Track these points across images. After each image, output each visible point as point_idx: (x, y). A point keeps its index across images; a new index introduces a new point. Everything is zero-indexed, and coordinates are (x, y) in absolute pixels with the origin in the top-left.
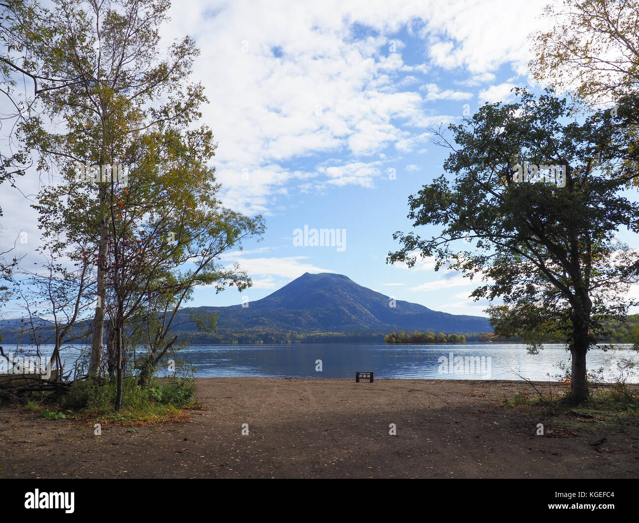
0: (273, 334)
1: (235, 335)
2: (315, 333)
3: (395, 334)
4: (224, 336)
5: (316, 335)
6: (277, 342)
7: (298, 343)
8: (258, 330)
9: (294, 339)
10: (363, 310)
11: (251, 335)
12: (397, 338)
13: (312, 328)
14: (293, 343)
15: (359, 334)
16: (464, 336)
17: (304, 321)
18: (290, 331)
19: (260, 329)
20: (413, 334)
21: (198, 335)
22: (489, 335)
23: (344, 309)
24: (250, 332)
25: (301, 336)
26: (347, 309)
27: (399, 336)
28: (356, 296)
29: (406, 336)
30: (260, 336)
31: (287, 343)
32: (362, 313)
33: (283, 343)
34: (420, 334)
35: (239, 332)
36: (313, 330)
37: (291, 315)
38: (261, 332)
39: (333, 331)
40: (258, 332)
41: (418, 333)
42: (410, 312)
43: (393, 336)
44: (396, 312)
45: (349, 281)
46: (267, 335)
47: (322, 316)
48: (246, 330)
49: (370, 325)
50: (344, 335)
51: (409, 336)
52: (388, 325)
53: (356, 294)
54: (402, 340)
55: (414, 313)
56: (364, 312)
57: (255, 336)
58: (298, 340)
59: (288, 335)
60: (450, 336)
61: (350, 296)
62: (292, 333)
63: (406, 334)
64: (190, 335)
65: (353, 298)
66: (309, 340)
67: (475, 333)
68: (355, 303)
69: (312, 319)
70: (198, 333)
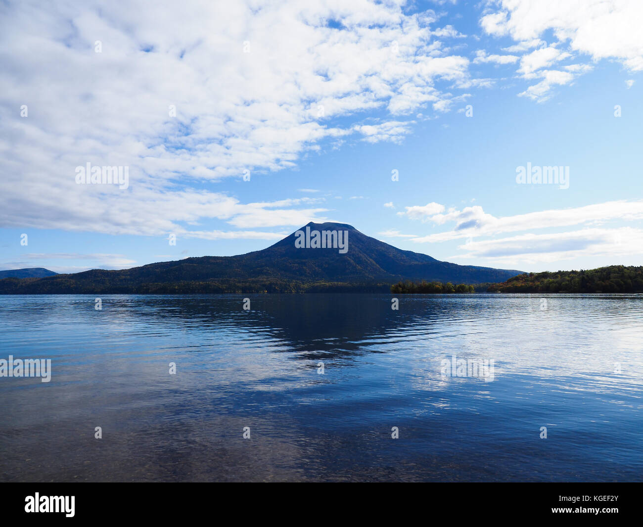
0: (277, 283)
1: (239, 284)
2: (320, 283)
3: (401, 283)
4: (228, 286)
5: (320, 285)
6: (281, 292)
7: (302, 292)
8: (261, 280)
9: (298, 288)
10: (369, 260)
11: (254, 285)
12: (404, 287)
13: (317, 278)
14: (298, 292)
15: (364, 284)
16: (472, 286)
17: (308, 271)
18: (294, 281)
19: (263, 279)
20: (419, 284)
21: (202, 285)
22: (498, 286)
23: (349, 259)
24: (253, 282)
25: (306, 286)
26: (352, 259)
27: (406, 286)
28: (361, 246)
29: (413, 286)
30: (264, 286)
31: (291, 292)
32: (367, 262)
33: (287, 292)
34: (427, 284)
35: (243, 282)
36: (318, 280)
37: (295, 265)
38: (265, 282)
39: (337, 281)
40: (262, 281)
41: (424, 282)
42: (416, 263)
43: (400, 286)
44: (402, 263)
45: (353, 230)
46: (271, 284)
47: (327, 266)
48: (249, 279)
49: (375, 275)
50: (349, 285)
51: (416, 286)
52: (394, 275)
53: (362, 244)
54: (408, 290)
55: (420, 263)
56: (369, 262)
57: (259, 286)
58: (303, 289)
59: (292, 284)
60: (457, 286)
61: (356, 246)
62: (297, 282)
63: (413, 284)
64: (193, 285)
65: (358, 247)
66: (313, 290)
67: (481, 283)
68: (360, 253)
69: (316, 268)
70: (201, 283)
